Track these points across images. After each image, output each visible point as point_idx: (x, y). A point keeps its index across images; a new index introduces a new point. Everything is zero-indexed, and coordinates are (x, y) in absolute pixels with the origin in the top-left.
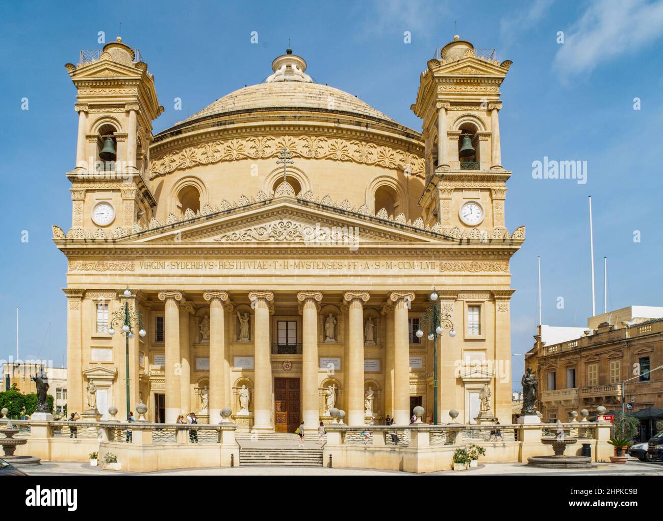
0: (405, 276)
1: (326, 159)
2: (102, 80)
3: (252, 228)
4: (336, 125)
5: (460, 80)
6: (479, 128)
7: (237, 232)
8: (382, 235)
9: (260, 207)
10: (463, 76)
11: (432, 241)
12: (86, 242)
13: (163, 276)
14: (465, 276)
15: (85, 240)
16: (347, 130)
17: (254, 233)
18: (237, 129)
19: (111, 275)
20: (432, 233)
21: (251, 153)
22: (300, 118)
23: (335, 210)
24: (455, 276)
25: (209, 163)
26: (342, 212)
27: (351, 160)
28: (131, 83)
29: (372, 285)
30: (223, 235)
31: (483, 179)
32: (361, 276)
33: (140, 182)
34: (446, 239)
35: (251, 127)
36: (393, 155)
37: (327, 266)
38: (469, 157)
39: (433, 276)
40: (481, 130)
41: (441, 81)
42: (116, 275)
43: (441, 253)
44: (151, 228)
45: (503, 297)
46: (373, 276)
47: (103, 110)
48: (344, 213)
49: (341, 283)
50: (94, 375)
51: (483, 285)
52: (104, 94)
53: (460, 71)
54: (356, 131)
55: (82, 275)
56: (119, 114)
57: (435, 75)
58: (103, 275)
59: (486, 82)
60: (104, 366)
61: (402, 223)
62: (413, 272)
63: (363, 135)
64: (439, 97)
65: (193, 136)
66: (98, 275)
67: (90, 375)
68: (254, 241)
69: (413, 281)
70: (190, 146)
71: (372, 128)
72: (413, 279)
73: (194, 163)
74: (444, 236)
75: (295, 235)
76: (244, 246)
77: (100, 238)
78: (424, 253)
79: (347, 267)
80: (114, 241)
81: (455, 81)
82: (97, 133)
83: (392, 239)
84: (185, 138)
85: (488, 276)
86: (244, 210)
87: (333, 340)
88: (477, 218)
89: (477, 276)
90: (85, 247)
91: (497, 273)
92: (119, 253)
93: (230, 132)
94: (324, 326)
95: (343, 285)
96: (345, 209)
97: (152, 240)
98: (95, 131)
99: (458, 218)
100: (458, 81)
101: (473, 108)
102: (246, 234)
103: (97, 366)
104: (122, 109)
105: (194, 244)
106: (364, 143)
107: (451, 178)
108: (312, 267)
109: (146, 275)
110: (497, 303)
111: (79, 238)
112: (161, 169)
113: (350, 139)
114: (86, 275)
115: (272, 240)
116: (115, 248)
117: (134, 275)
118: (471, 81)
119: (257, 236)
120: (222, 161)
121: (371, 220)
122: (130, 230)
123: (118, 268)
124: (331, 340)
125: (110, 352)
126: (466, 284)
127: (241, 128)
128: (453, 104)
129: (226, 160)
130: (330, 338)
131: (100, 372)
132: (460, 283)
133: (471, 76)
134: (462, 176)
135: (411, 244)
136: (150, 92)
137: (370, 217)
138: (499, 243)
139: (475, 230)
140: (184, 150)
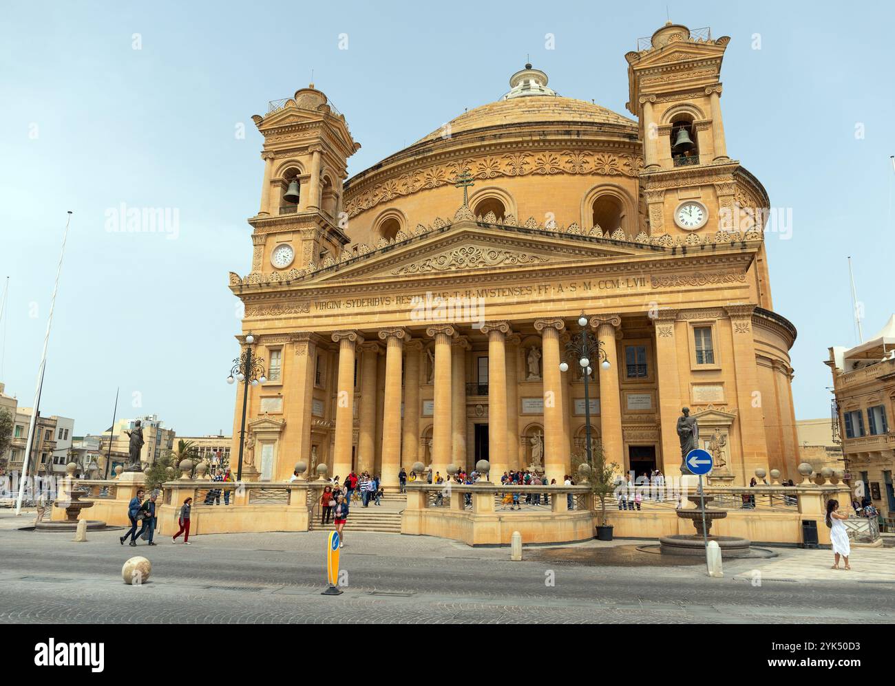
0: (608, 297)
1: (533, 175)
2: (287, 127)
3: (431, 258)
4: (542, 138)
5: (667, 68)
6: (695, 117)
7: (416, 263)
8: (577, 252)
9: (437, 235)
10: (669, 63)
11: (637, 254)
12: (261, 286)
13: (338, 315)
14: (686, 291)
15: (260, 284)
16: (555, 141)
17: (433, 263)
18: (435, 156)
19: (285, 319)
20: (636, 244)
21: (451, 178)
22: (500, 136)
23: (520, 230)
24: (671, 292)
25: (409, 194)
26: (527, 231)
27: (562, 173)
28: (314, 125)
29: (568, 310)
30: (400, 268)
31: (702, 173)
32: (553, 301)
33: (322, 221)
34: (655, 250)
35: (449, 153)
36: (615, 160)
37: (514, 292)
38: (684, 152)
39: (643, 294)
40: (698, 118)
41: (643, 73)
42: (290, 318)
43: (651, 266)
44: (325, 267)
45: (740, 314)
46: (568, 300)
47: (288, 154)
48: (530, 233)
49: (531, 310)
50: (260, 428)
51: (711, 301)
52: (289, 139)
53: (666, 59)
54: (566, 141)
55: (257, 321)
56: (303, 158)
57: (635, 69)
58: (278, 319)
59: (700, 64)
60: (271, 418)
61: (599, 237)
62: (618, 291)
63: (574, 144)
64: (642, 91)
65: (393, 168)
66: (273, 319)
67: (256, 428)
68: (433, 271)
69: (618, 301)
70: (391, 178)
71: (584, 134)
72: (618, 299)
73: (394, 195)
74: (651, 246)
75: (478, 261)
76: (421, 278)
77: (275, 281)
78: (629, 268)
79: (538, 291)
80: (288, 283)
81: (660, 70)
82: (281, 177)
83: (590, 256)
84: (386, 171)
85: (717, 289)
86: (421, 239)
87: (538, 377)
88: (698, 221)
89: (702, 290)
90: (260, 291)
91: (730, 284)
92: (294, 295)
93: (429, 160)
94: (527, 361)
95: (532, 312)
96: (530, 227)
97: (327, 279)
98: (279, 176)
99: (673, 223)
100: (665, 70)
101: (687, 95)
102: (425, 264)
103: (263, 417)
104: (306, 152)
105: (369, 279)
106: (577, 152)
107: (661, 179)
108: (497, 293)
109: (321, 317)
110: (733, 322)
111: (255, 283)
112: (365, 205)
113: (561, 150)
114: (261, 320)
115: (453, 269)
116: (291, 291)
117: (308, 317)
118: (680, 67)
119: (437, 266)
120: (422, 190)
121: (561, 237)
122: (304, 271)
123: (293, 311)
124: (535, 377)
125: (280, 401)
126: (687, 300)
127: (440, 155)
128: (658, 96)
129: (426, 189)
130: (534, 375)
131: (266, 425)
132: (680, 301)
133: (679, 61)
134: (674, 174)
135: (611, 259)
136: (340, 131)
137: (559, 234)
138: (727, 248)
139: (692, 235)
140: (386, 183)
